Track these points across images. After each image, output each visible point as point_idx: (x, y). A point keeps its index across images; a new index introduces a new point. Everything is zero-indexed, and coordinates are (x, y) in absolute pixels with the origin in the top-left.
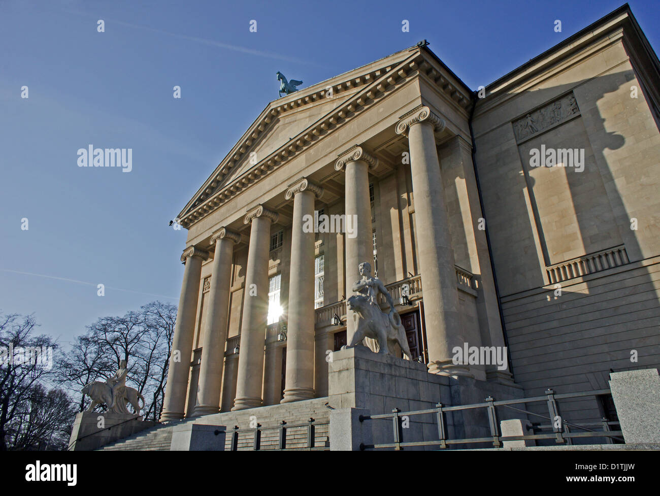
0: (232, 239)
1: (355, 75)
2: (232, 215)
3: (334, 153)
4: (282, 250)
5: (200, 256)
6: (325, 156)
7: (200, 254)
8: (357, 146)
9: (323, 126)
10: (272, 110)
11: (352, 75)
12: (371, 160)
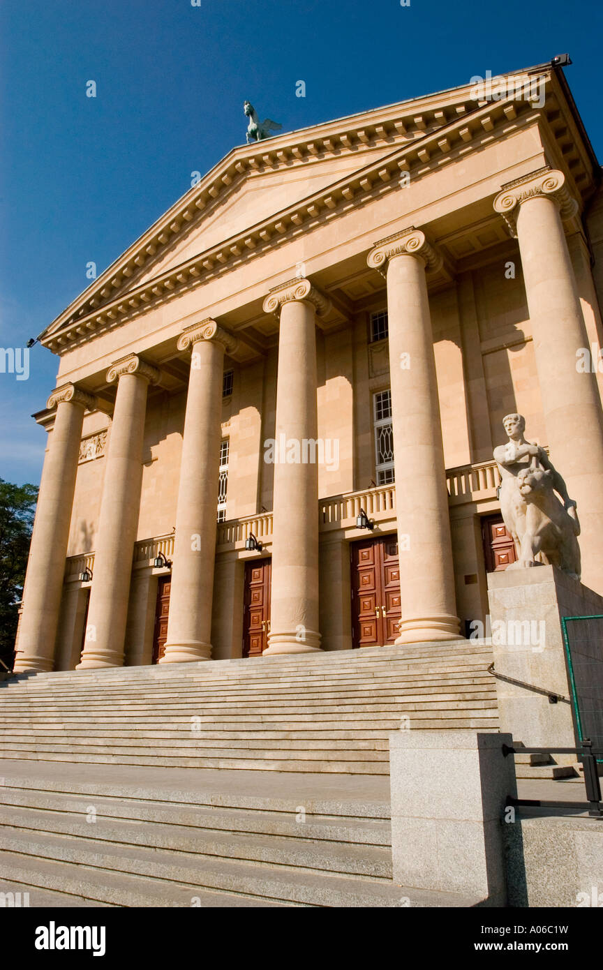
0: (147, 375)
1: (412, 108)
2: (153, 333)
3: (366, 238)
4: (231, 401)
5: (82, 403)
6: (345, 244)
7: (84, 400)
8: (414, 229)
9: (310, 209)
10: (237, 162)
11: (407, 109)
12: (432, 257)
